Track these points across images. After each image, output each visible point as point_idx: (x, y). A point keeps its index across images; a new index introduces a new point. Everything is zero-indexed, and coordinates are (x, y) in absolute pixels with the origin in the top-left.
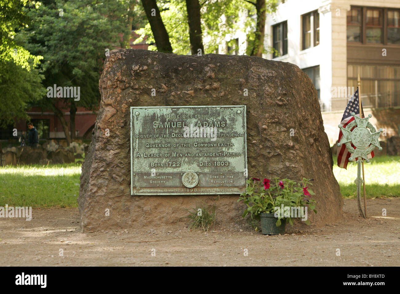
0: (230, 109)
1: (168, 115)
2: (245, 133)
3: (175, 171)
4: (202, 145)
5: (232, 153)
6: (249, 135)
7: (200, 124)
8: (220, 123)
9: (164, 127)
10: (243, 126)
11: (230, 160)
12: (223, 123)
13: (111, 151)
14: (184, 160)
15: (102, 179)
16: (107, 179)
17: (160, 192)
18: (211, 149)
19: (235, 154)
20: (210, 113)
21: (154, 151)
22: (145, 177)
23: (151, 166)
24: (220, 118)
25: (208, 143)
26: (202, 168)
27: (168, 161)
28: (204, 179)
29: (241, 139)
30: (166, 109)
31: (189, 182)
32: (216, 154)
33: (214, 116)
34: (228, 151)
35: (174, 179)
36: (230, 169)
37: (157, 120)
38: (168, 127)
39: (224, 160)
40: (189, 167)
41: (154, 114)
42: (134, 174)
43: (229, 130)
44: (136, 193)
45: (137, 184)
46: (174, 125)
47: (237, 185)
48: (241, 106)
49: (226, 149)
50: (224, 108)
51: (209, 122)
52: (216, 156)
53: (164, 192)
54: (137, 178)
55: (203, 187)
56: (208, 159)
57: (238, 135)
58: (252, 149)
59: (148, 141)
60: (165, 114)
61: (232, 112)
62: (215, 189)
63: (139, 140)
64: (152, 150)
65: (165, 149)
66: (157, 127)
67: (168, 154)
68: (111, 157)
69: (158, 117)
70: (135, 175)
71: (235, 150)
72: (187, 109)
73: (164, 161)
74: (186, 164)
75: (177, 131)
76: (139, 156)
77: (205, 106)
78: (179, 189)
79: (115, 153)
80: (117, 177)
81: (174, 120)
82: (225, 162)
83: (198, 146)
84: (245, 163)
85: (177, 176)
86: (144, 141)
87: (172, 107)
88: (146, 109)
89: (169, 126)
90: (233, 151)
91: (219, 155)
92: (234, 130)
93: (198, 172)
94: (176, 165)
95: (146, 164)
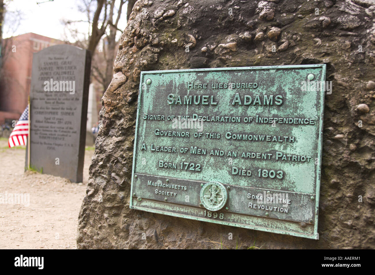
0: (295, 72)
1: (190, 84)
2: (319, 118)
3: (193, 178)
4: (239, 137)
5: (293, 155)
6: (327, 122)
7: (239, 99)
8: (274, 97)
9: (182, 102)
10: (317, 105)
11: (288, 168)
12: (278, 98)
13: (114, 137)
14: (208, 161)
15: (100, 177)
16: (105, 178)
17: (168, 211)
18: (255, 144)
19: (297, 159)
20: (257, 79)
21: (166, 142)
22: (149, 183)
23: (160, 166)
24: (274, 89)
25: (250, 133)
26: (236, 178)
27: (184, 160)
28: (237, 198)
29: (311, 130)
30: (188, 73)
31: (211, 200)
32: (261, 155)
33: (264, 84)
34: (284, 151)
35: (190, 191)
36: (285, 185)
37: (174, 93)
38: (188, 104)
39: (276, 168)
40: (215, 174)
41: (172, 81)
42: (136, 176)
43: (289, 111)
44: (136, 205)
45: (138, 193)
46: (197, 101)
47: (296, 219)
48: (316, 66)
49: (280, 147)
50: (283, 69)
51: (254, 95)
52: (261, 159)
53: (174, 212)
54: (139, 182)
55: (235, 213)
56: (248, 163)
57: (306, 121)
58: (333, 151)
59: (159, 126)
60: (186, 81)
61: (298, 77)
62: (255, 220)
63: (147, 122)
64: (163, 140)
65: (181, 139)
66: (172, 102)
67: (184, 148)
68: (111, 146)
69: (175, 88)
70: (137, 178)
71: (298, 150)
72: (220, 73)
73: (178, 159)
74: (210, 168)
75: (201, 111)
76: (145, 148)
77: (249, 68)
78: (196, 211)
79: (117, 140)
80: (117, 177)
81: (198, 92)
82: (276, 171)
83: (231, 138)
84: (316, 178)
85: (195, 187)
86: (153, 125)
87: (197, 70)
88: (160, 75)
89: (189, 102)
90: (295, 153)
91: (267, 156)
92: (298, 111)
93: (228, 184)
94: (195, 168)
95: (153, 163)
